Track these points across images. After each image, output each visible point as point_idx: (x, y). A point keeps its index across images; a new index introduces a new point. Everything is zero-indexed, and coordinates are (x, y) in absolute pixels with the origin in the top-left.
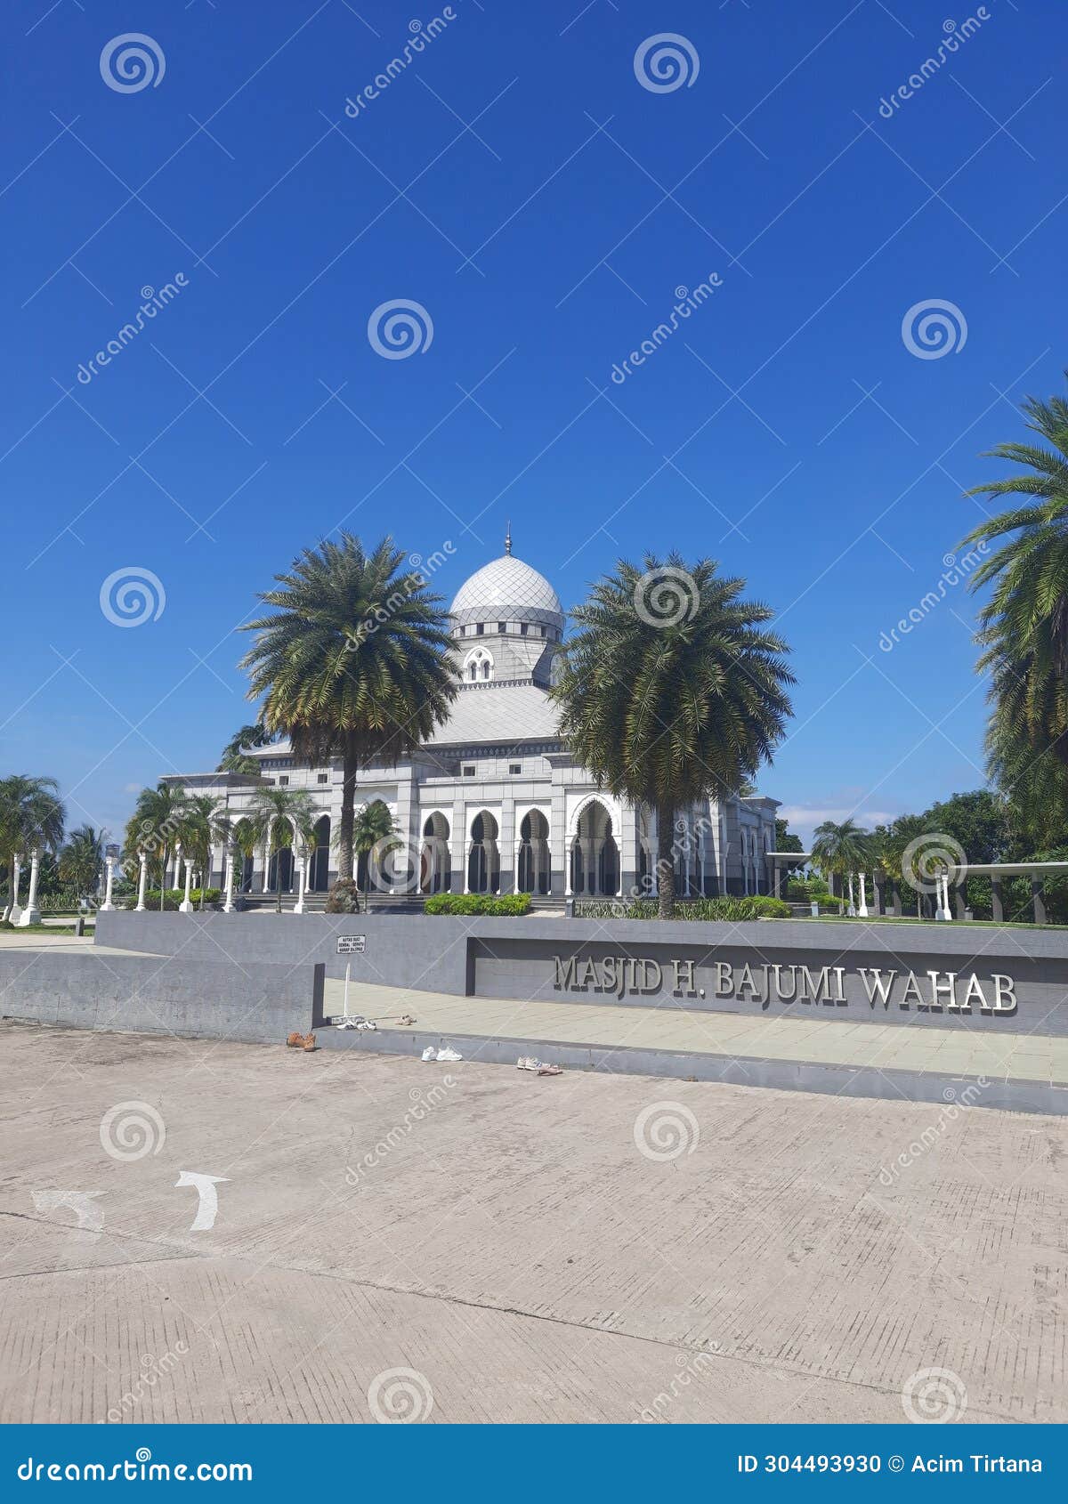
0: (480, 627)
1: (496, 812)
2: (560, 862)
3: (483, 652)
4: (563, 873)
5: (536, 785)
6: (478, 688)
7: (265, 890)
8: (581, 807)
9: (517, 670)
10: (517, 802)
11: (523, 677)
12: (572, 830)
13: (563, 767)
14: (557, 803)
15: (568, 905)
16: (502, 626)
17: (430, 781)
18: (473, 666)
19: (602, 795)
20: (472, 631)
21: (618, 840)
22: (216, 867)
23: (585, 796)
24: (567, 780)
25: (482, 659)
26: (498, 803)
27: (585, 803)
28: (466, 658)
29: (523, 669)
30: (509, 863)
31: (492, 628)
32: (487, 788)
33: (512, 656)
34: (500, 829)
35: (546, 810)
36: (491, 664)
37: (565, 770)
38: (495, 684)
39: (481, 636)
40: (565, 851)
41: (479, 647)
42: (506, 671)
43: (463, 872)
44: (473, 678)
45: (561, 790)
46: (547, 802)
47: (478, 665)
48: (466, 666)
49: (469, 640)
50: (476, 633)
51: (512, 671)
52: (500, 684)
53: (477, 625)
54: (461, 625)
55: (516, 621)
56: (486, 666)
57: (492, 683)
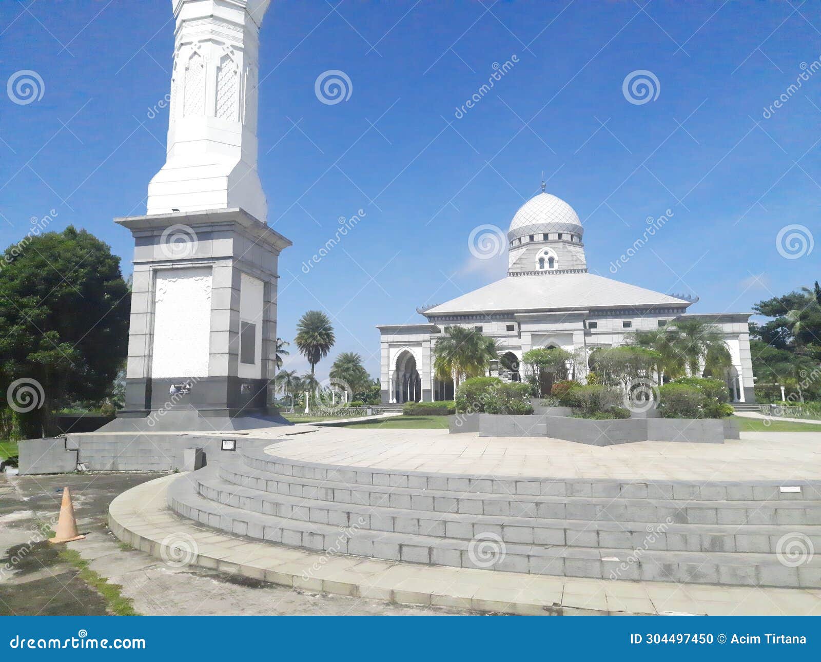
0: (546, 236)
3: (550, 252)
9: (575, 263)
11: (580, 268)
16: (560, 235)
18: (542, 261)
20: (539, 238)
25: (548, 256)
28: (537, 255)
29: (579, 262)
31: (553, 237)
33: (570, 254)
36: (556, 258)
38: (559, 271)
39: (547, 241)
41: (546, 248)
42: (568, 264)
44: (542, 267)
47: (547, 259)
48: (537, 259)
49: (539, 243)
50: (543, 239)
51: (572, 264)
52: (564, 271)
53: (543, 234)
54: (530, 234)
55: (568, 232)
56: (551, 260)
57: (556, 271)
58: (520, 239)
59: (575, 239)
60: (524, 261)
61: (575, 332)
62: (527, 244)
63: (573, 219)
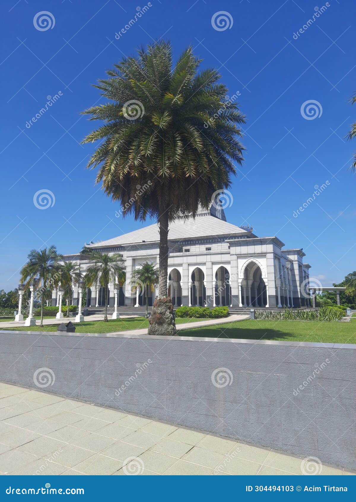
1: (203, 268)
2: (236, 291)
4: (237, 297)
5: (222, 255)
7: (97, 305)
8: (245, 265)
10: (213, 263)
12: (242, 276)
13: (236, 246)
14: (233, 263)
15: (252, 312)
17: (171, 255)
19: (256, 259)
21: (265, 280)
22: (75, 296)
23: (247, 260)
24: (238, 252)
26: (204, 264)
27: (247, 263)
30: (210, 292)
32: (198, 257)
34: (205, 276)
35: (227, 267)
37: (237, 248)
40: (238, 286)
43: (188, 296)
45: (235, 257)
46: (228, 263)
61: (158, 256)
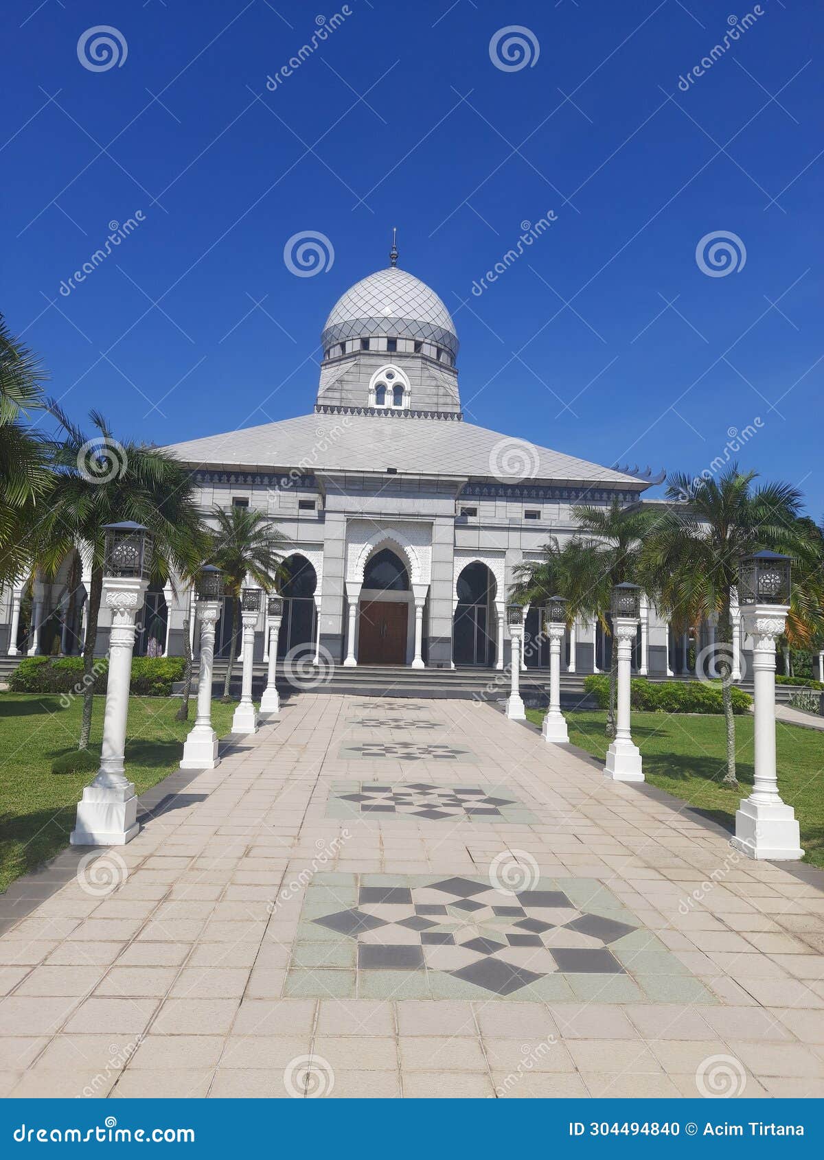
0: (392, 343)
3: (397, 374)
6: (389, 415)
9: (441, 400)
11: (449, 410)
16: (418, 346)
18: (380, 390)
20: (379, 345)
25: (394, 381)
28: (373, 376)
29: (449, 400)
31: (404, 346)
33: (434, 383)
36: (407, 388)
38: (411, 413)
39: (393, 353)
41: (392, 366)
42: (427, 400)
44: (380, 401)
47: (390, 387)
48: (372, 386)
49: (377, 355)
50: (386, 349)
51: (435, 400)
52: (419, 414)
53: (386, 339)
54: (362, 336)
55: (434, 343)
56: (399, 390)
57: (406, 412)
58: (343, 346)
59: (444, 358)
60: (346, 387)
61: (438, 521)
62: (354, 355)
63: (443, 320)
